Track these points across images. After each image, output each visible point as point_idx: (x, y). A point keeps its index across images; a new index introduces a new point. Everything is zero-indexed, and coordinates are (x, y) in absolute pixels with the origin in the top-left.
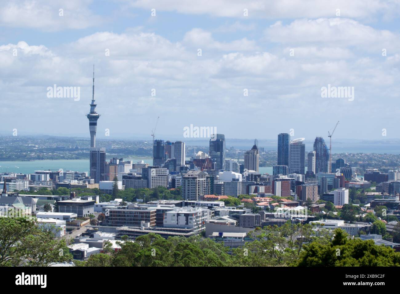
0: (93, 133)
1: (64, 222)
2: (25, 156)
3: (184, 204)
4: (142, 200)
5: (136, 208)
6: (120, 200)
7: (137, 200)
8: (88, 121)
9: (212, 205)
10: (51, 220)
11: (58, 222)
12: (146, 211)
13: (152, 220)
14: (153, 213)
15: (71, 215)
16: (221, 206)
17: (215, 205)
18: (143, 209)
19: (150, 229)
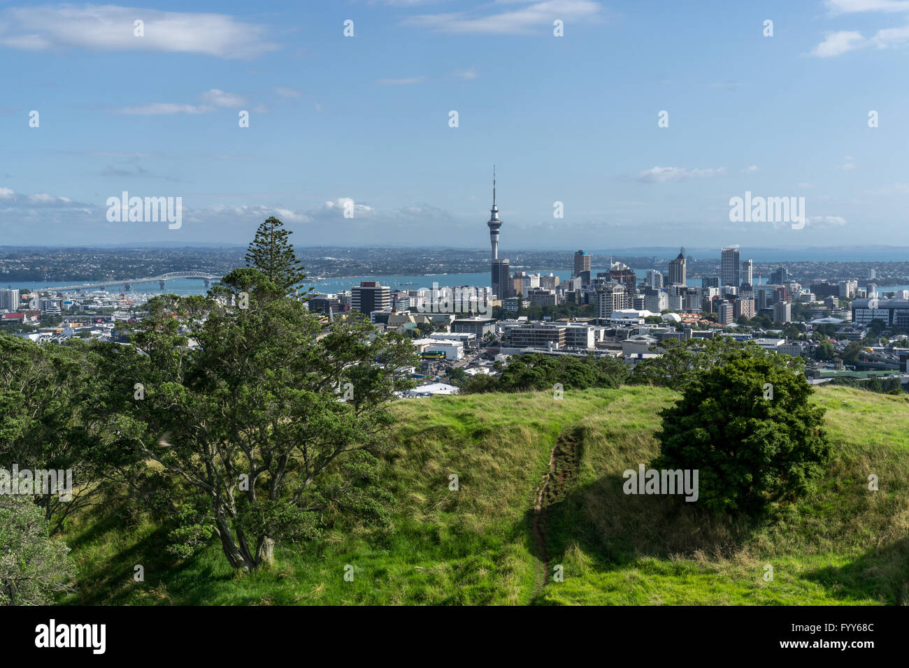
0: (494, 242)
1: (462, 343)
2: (419, 270)
3: (597, 322)
4: (550, 318)
5: (542, 327)
6: (525, 318)
7: (545, 318)
8: (488, 229)
9: (630, 322)
10: (447, 342)
11: (454, 343)
12: (554, 329)
13: (562, 340)
14: (562, 332)
15: (470, 336)
16: (640, 323)
17: (634, 323)
18: (551, 327)
19: (560, 351)
